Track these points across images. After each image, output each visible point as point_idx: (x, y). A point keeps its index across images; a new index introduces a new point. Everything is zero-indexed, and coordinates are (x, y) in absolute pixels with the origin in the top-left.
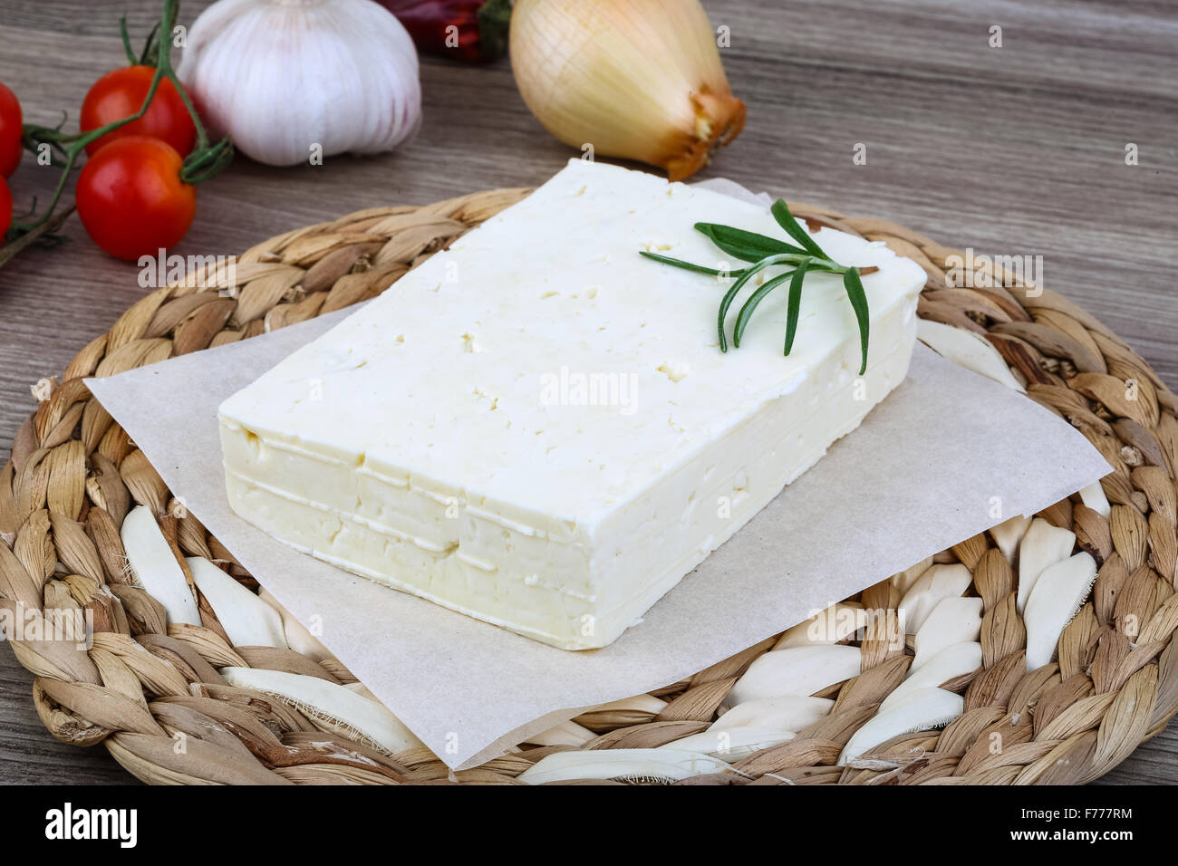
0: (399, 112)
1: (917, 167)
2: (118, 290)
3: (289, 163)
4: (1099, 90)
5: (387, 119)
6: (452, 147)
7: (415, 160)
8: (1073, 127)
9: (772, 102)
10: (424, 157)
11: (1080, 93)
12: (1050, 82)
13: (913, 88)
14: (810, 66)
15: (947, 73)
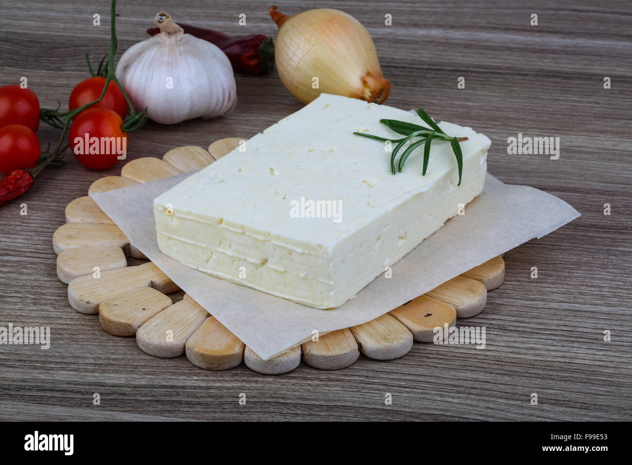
0: (227, 95)
1: (482, 112)
3: (173, 122)
4: (565, 73)
5: (221, 98)
6: (252, 113)
7: (234, 119)
8: (556, 90)
9: (407, 86)
10: (239, 118)
11: (558, 74)
12: (541, 70)
13: (475, 77)
14: (423, 69)
15: (491, 69)
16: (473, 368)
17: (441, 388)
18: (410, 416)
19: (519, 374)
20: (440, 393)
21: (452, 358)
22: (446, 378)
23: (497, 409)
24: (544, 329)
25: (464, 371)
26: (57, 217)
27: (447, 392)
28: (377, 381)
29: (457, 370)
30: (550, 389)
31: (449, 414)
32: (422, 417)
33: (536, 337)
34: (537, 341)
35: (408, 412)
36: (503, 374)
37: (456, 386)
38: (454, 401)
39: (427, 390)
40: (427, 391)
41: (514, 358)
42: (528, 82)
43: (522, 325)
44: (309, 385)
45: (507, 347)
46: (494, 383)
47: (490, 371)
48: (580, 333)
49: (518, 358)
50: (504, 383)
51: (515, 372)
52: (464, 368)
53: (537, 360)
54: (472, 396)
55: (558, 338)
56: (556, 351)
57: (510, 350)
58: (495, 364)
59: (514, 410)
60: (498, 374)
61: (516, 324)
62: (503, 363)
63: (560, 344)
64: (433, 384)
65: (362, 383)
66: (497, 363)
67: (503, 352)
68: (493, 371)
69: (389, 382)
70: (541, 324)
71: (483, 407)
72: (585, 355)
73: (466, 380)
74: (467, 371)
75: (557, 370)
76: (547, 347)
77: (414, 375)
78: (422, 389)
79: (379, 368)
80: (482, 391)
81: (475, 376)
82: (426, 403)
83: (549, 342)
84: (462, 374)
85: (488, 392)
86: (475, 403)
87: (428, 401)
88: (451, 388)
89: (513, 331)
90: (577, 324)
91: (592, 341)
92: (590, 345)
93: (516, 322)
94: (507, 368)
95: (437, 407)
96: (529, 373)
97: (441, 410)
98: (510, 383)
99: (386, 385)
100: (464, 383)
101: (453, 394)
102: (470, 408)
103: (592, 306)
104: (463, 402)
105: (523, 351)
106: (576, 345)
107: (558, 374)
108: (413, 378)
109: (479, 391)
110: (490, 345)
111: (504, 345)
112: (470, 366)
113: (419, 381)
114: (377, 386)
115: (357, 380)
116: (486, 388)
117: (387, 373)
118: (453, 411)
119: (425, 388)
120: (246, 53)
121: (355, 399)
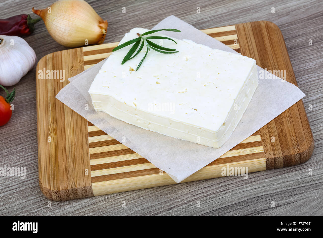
17: (238, 185)
18: (236, 206)
20: (239, 187)
23: (268, 186)
27: (242, 186)
28: (209, 193)
31: (251, 197)
32: (241, 204)
35: (234, 204)
38: (248, 189)
40: (234, 189)
44: (183, 208)
54: (253, 183)
59: (275, 183)
65: (204, 197)
69: (214, 191)
71: (262, 187)
77: (222, 182)
78: (231, 189)
79: (205, 186)
80: (255, 178)
82: (238, 196)
85: (258, 178)
86: (257, 186)
87: (238, 194)
88: (242, 183)
95: (244, 196)
97: (246, 196)
99: (214, 193)
101: (245, 186)
102: (257, 190)
104: (252, 188)
108: (223, 184)
109: (254, 179)
113: (226, 185)
114: (211, 196)
115: (201, 196)
116: (256, 176)
117: (210, 187)
118: (251, 195)
119: (232, 188)
120: (22, 28)
121: (207, 207)
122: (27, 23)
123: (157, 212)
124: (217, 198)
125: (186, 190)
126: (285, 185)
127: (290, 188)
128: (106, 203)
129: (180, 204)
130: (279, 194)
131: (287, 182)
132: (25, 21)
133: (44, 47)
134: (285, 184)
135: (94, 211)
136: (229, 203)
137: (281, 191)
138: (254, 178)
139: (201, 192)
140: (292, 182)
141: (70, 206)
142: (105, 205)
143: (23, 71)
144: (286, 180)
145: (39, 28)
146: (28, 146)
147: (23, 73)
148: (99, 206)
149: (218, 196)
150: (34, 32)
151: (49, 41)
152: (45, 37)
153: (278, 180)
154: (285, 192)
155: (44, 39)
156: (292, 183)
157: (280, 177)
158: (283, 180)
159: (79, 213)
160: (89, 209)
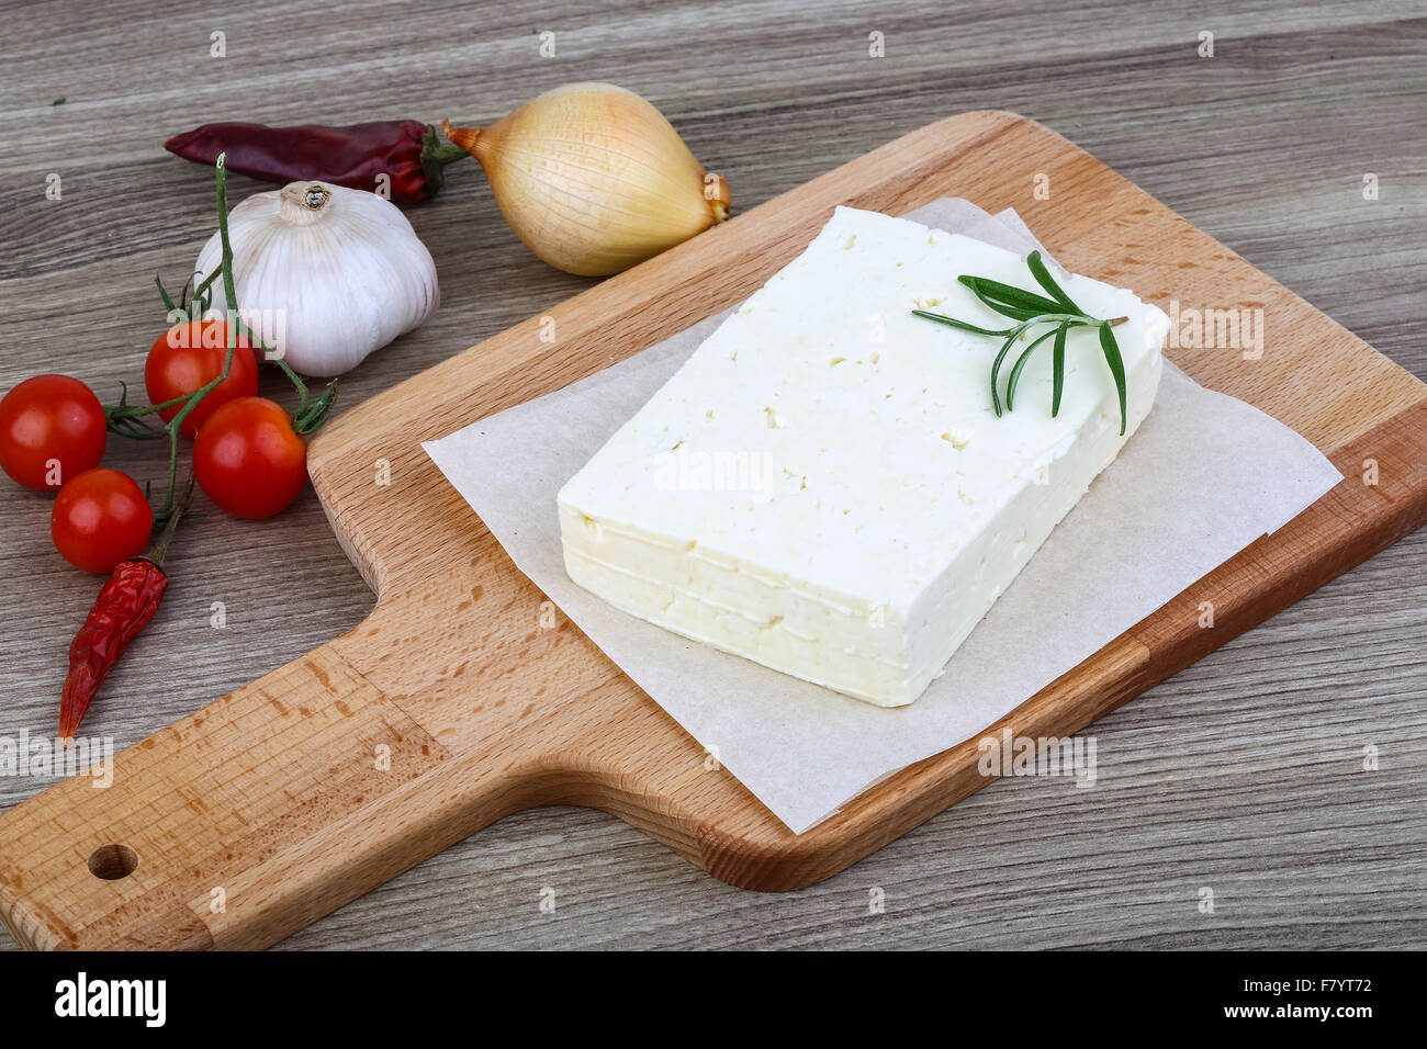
2: (272, 552)
7: (437, 327)
10: (444, 321)
13: (820, 117)
14: (713, 118)
15: (836, 92)
16: (1161, 818)
17: (1132, 877)
19: (1243, 810)
20: (1135, 887)
21: (1116, 804)
22: (1129, 852)
23: (1245, 898)
24: (1235, 699)
25: (1151, 829)
26: (245, 649)
27: (1147, 882)
28: (1019, 888)
29: (1139, 829)
30: (1308, 831)
31: (1173, 929)
33: (1230, 721)
34: (1236, 730)
36: (1218, 818)
37: (1154, 865)
38: (1169, 897)
39: (1110, 886)
40: (1112, 890)
41: (1217, 777)
42: (919, 110)
43: (1193, 699)
44: (909, 927)
45: (1191, 755)
46: (1212, 842)
47: (1192, 818)
48: (1299, 693)
49: (1223, 776)
50: (1227, 837)
51: (1234, 808)
52: (1148, 821)
53: (1256, 773)
54: (1191, 880)
55: (1268, 714)
56: (1278, 744)
57: (1201, 761)
58: (1193, 799)
59: (1274, 892)
60: (1208, 819)
61: (1184, 700)
62: (1205, 794)
63: (1276, 727)
64: (1114, 870)
65: (997, 899)
66: (1195, 795)
67: (1193, 768)
68: (1197, 817)
69: (1040, 885)
70: (1225, 689)
72: (1331, 741)
73: (1163, 847)
74: (1155, 828)
75: (1300, 786)
76: (1259, 738)
77: (1073, 858)
78: (1102, 887)
79: (1006, 860)
80: (1201, 864)
81: (1174, 836)
82: (1125, 916)
83: (1257, 726)
84: (1150, 837)
85: (1211, 863)
87: (1125, 909)
88: (1148, 872)
89: (1186, 717)
90: (1283, 675)
91: (1325, 706)
92: (1327, 715)
93: (1181, 694)
94: (1216, 803)
95: (1146, 919)
96: (1258, 805)
97: (1157, 923)
98: (1238, 836)
99: (1037, 893)
100: (1164, 855)
101: (1157, 885)
103: (1288, 628)
104: (1183, 897)
105: (1225, 758)
106: (1304, 722)
107: (1305, 793)
108: (1074, 866)
109: (1196, 865)
110: (1163, 758)
111: (1186, 752)
112: (1154, 815)
113: (1088, 871)
114: (1025, 899)
115: (985, 895)
116: (1205, 857)
117: (1025, 867)
118: (1176, 922)
119: (1105, 884)
120: (398, 171)
121: (1001, 938)
122: (421, 155)
123: (808, 925)
124: (1043, 912)
125: (932, 862)
126: (1311, 906)
127: (1328, 919)
128: (621, 859)
129: (901, 909)
130: (1282, 936)
131: (1320, 895)
132: (413, 145)
133: (469, 258)
134: (1311, 901)
135: (572, 883)
136: (1086, 935)
137: (1290, 927)
138: (1197, 860)
139: (986, 881)
140: (1337, 899)
141: (484, 851)
142: (616, 867)
143: (380, 329)
144: (1315, 888)
145: (461, 183)
146: (356, 607)
147: (381, 336)
148: (594, 867)
149: (1048, 905)
150: (440, 196)
151: (492, 236)
152: (476, 220)
153: (1285, 885)
154: (1306, 932)
155: (475, 228)
156: (1337, 903)
157: (1294, 872)
158: (1305, 888)
159: (514, 881)
160: (554, 874)
